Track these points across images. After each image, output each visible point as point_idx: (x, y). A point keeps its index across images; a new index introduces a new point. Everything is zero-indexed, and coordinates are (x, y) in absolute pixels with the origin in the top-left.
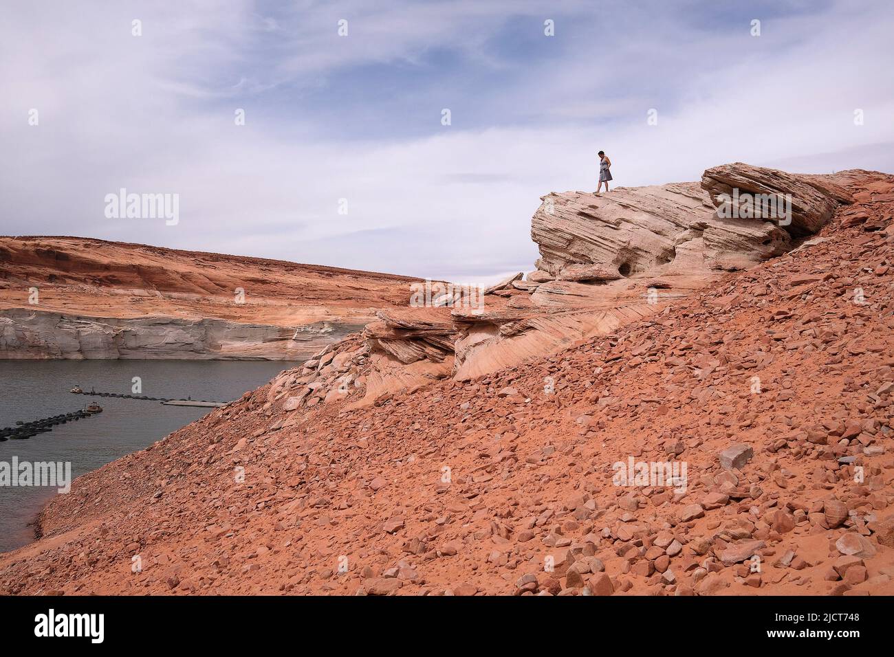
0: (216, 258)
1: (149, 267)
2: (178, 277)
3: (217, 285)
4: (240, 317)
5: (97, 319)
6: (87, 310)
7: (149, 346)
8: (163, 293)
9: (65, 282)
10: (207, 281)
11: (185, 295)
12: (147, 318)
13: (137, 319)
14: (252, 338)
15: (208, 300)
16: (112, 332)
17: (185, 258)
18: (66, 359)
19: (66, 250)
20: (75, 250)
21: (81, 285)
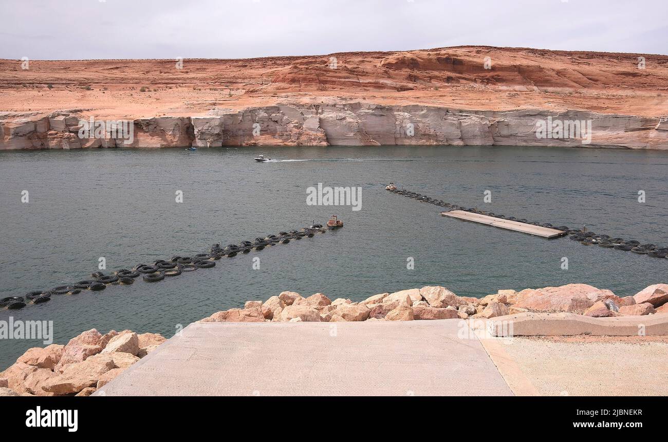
0: (591, 55)
1: (528, 66)
2: (553, 74)
3: (590, 79)
4: (607, 108)
5: (476, 112)
6: (470, 105)
7: (519, 134)
8: (540, 88)
9: (458, 82)
10: (580, 76)
11: (559, 89)
12: (518, 110)
13: (509, 111)
14: (614, 127)
15: (580, 93)
16: (488, 123)
17: (563, 58)
18: (450, 145)
19: (460, 56)
20: (468, 56)
21: (472, 84)
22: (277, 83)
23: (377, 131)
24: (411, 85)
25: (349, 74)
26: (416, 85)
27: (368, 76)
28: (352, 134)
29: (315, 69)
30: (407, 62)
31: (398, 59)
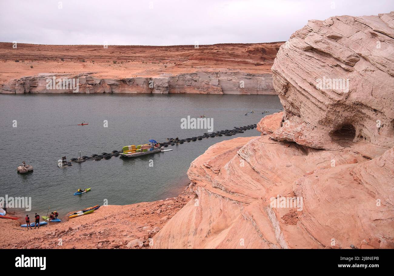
22: (192, 61)
23: (248, 87)
24: (262, 63)
25: (230, 56)
26: (265, 63)
27: (240, 57)
28: (235, 89)
29: (212, 53)
30: (260, 50)
31: (255, 48)
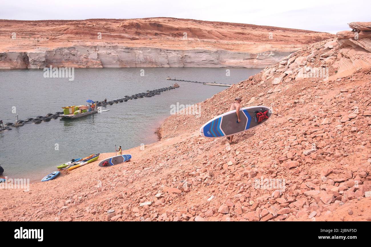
0: (222, 24)
1: (195, 28)
2: (206, 32)
3: (223, 35)
4: (233, 49)
5: (175, 51)
6: (170, 47)
7: (195, 62)
8: (200, 39)
9: (161, 36)
10: (219, 34)
11: (210, 40)
12: (194, 50)
13: (190, 50)
14: (238, 58)
15: (219, 42)
16: (180, 56)
17: (209, 25)
18: (163, 67)
19: (161, 23)
20: (164, 22)
21: (168, 37)
22: (68, 35)
23: (127, 60)
24: (137, 37)
25: (106, 30)
26: (140, 37)
27: (115, 32)
28: (115, 62)
29: (88, 27)
30: (134, 25)
31: (130, 23)
